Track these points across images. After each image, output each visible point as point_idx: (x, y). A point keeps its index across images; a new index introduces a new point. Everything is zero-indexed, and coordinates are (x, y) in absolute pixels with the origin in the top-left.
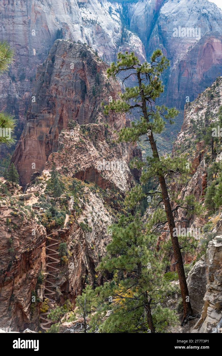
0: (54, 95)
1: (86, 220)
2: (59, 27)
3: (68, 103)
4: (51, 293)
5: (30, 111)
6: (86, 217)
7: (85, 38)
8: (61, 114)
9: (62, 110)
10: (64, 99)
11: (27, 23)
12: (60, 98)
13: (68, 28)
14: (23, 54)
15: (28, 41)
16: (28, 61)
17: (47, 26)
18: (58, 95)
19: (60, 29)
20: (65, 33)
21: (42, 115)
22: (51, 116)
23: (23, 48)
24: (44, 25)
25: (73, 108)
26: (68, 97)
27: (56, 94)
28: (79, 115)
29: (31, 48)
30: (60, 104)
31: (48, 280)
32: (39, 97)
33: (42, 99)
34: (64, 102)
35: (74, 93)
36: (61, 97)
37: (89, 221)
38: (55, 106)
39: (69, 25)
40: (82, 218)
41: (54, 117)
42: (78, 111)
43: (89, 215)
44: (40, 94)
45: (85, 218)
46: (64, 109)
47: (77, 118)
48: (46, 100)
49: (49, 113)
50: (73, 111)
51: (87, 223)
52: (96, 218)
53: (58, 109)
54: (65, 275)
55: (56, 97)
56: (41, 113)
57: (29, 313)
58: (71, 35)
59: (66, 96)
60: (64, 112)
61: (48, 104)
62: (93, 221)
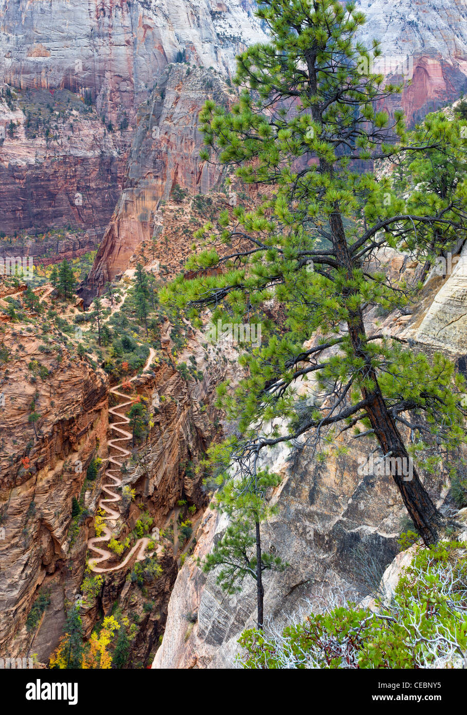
0: (165, 150)
1: (193, 359)
2: (181, 48)
3: (185, 161)
4: (112, 497)
5: (128, 175)
6: (194, 352)
7: (221, 63)
8: (175, 179)
9: (177, 173)
10: (178, 155)
11: (131, 43)
12: (173, 154)
13: (194, 48)
14: (124, 89)
15: (133, 69)
16: (132, 101)
17: (162, 48)
18: (170, 149)
19: (182, 51)
20: (190, 57)
21: (146, 181)
22: (160, 182)
23: (125, 80)
24: (157, 46)
25: (192, 169)
26: (185, 151)
27: (167, 148)
28: (202, 179)
29: (137, 81)
30: (173, 164)
31: (109, 473)
32: (140, 152)
33: (146, 156)
34: (178, 160)
35: (194, 146)
36: (175, 152)
37: (199, 360)
38: (165, 166)
39: (196, 44)
40: (187, 354)
41: (164, 183)
42: (200, 173)
43: (201, 349)
44: (142, 148)
45: (191, 355)
46: (179, 170)
47: (198, 185)
48: (151, 157)
49: (156, 177)
50: (192, 173)
51: (195, 363)
52: (212, 356)
53: (170, 171)
54: (142, 464)
55: (167, 153)
56: (144, 178)
57: (66, 539)
58: (198, 58)
59: (181, 150)
60: (180, 175)
61: (155, 163)
62: (206, 359)
